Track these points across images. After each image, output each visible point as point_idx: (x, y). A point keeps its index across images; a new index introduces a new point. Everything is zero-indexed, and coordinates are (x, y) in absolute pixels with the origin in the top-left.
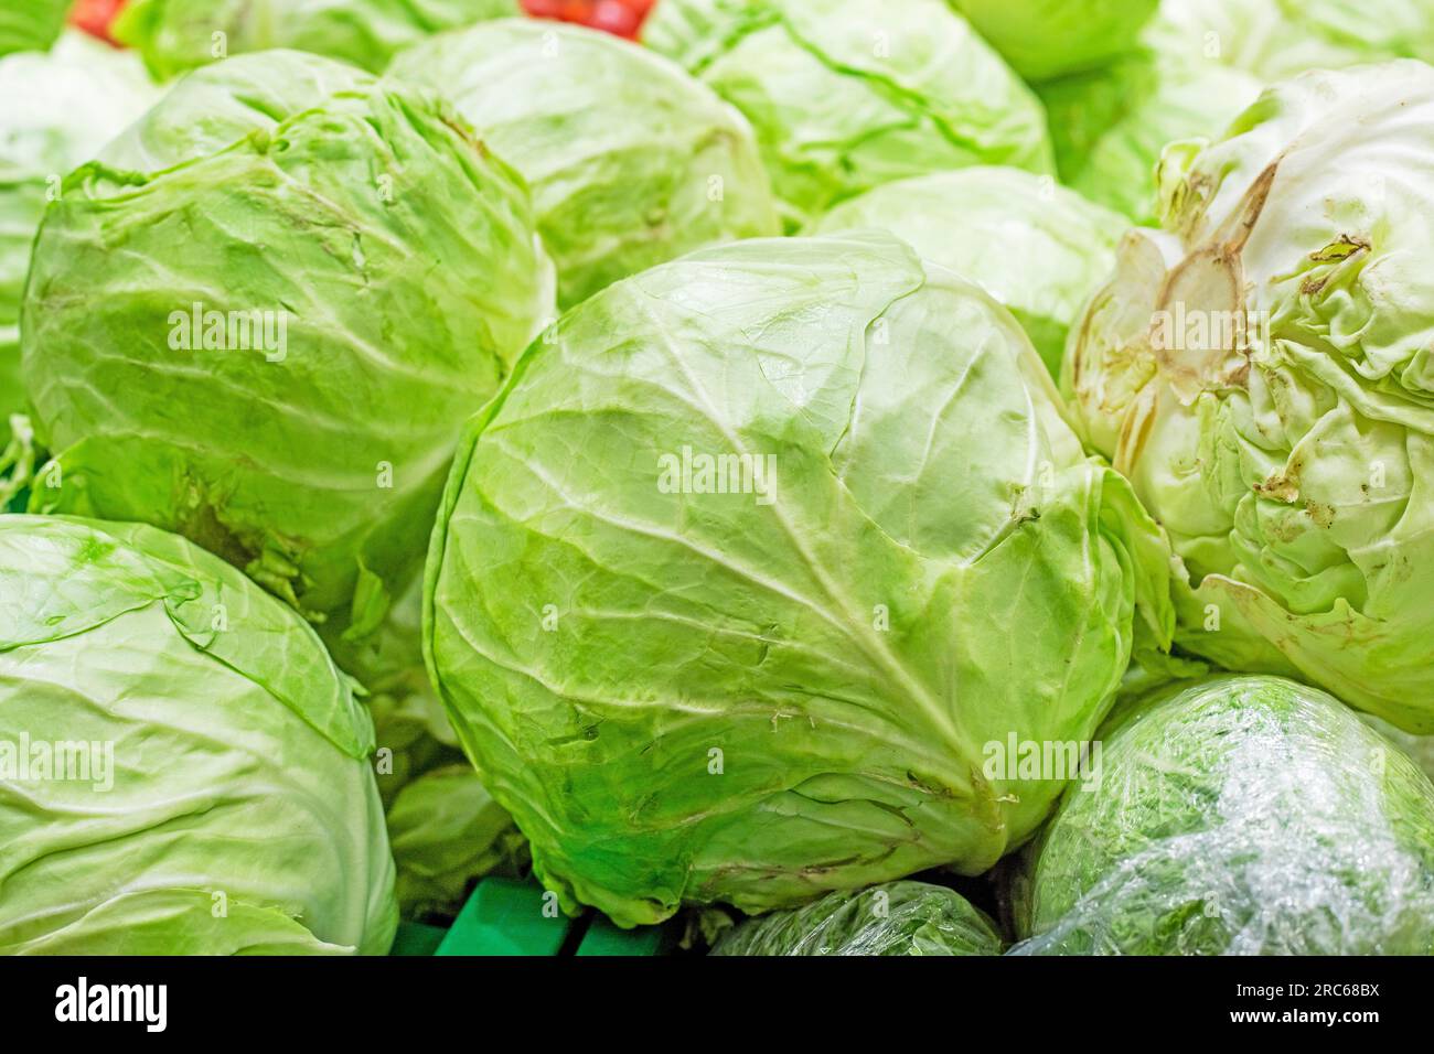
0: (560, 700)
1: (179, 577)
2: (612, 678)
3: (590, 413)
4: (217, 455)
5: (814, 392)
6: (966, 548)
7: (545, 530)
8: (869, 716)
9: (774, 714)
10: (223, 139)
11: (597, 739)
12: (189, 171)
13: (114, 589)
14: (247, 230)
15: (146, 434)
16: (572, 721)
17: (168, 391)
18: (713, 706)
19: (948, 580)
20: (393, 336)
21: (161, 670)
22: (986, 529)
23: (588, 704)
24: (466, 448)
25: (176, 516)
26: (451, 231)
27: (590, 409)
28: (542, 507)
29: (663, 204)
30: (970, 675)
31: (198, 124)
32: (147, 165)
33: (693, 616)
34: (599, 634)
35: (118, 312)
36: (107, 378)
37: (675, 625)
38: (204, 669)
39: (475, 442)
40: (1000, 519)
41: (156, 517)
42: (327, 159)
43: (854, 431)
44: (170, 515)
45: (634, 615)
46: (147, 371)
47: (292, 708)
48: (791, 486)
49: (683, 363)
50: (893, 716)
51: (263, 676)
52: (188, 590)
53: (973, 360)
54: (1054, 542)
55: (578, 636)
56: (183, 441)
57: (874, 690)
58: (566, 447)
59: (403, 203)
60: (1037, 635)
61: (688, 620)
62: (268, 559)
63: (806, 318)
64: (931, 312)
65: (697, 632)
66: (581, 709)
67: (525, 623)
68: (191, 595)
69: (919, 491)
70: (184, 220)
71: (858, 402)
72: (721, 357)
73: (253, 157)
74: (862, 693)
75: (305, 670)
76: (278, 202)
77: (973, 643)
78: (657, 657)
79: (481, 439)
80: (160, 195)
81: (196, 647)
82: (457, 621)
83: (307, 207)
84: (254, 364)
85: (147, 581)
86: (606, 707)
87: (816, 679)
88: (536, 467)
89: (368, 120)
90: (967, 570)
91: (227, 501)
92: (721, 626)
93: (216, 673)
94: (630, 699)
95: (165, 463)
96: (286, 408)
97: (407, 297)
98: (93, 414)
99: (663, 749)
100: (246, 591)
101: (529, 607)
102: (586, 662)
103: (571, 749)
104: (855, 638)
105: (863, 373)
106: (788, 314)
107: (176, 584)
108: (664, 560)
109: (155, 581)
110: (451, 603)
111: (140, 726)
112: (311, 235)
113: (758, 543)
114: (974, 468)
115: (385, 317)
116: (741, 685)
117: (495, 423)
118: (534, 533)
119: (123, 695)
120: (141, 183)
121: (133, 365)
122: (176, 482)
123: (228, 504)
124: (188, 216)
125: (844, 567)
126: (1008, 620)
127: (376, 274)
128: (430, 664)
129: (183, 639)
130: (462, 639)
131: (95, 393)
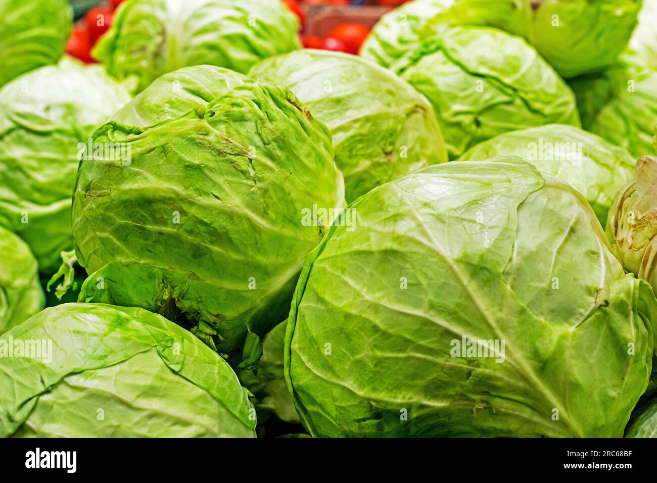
0: (361, 400)
1: (163, 335)
2: (390, 387)
3: (376, 251)
4: (179, 273)
5: (493, 240)
6: (572, 320)
7: (353, 311)
8: (523, 408)
9: (474, 406)
10: (181, 111)
11: (381, 420)
12: (164, 126)
13: (132, 342)
14: (195, 157)
15: (142, 262)
16: (368, 410)
17: (154, 239)
18: (442, 403)
19: (564, 337)
20: (269, 212)
21: (157, 384)
22: (582, 310)
23: (377, 401)
24: (306, 269)
25: (156, 304)
26: (297, 158)
27: (376, 249)
28: (351, 300)
29: (392, 144)
30: (575, 386)
31: (167, 103)
32: (142, 124)
33: (432, 356)
34: (383, 365)
35: (128, 199)
36: (122, 233)
37: (424, 360)
38: (178, 383)
39: (312, 266)
40: (589, 305)
41: (145, 304)
42: (235, 121)
43: (514, 260)
44: (153, 303)
45: (402, 355)
46: (144, 229)
47: (222, 404)
48: (483, 288)
49: (425, 225)
50: (536, 407)
51: (206, 387)
52: (168, 342)
53: (571, 224)
54: (616, 317)
55: (372, 366)
56: (160, 265)
57: (526, 394)
58: (363, 269)
59: (273, 143)
60: (608, 365)
61: (430, 358)
62: (202, 326)
63: (487, 202)
64: (549, 199)
65: (435, 364)
66: (374, 404)
67: (342, 359)
68: (169, 345)
69: (548, 291)
70: (162, 152)
71: (516, 245)
72: (444, 222)
73: (197, 120)
74: (520, 395)
75: (226, 384)
76: (210, 143)
77: (577, 370)
78: (414, 377)
79: (315, 264)
80: (148, 139)
81: (174, 372)
82: (304, 358)
83: (225, 145)
84: (199, 226)
85: (147, 338)
86: (387, 403)
87: (496, 388)
88: (347, 278)
89: (254, 101)
90: (574, 332)
91: (182, 296)
92: (447, 361)
93: (184, 385)
94: (399, 399)
95: (151, 276)
96: (215, 248)
97: (276, 192)
98: (114, 251)
99: (415, 425)
100: (196, 343)
101: (345, 351)
102: (376, 380)
103: (367, 425)
104: (517, 367)
105: (517, 231)
106: (477, 200)
107: (161, 339)
108: (417, 327)
109: (152, 337)
110: (300, 349)
111: (148, 412)
112: (227, 160)
113: (466, 318)
114: (575, 279)
115: (265, 202)
116: (457, 391)
117: (322, 256)
118: (348, 313)
119: (138, 396)
120: (139, 133)
121: (136, 225)
122: (157, 286)
123: (183, 298)
124: (164, 150)
125: (511, 331)
126: (593, 358)
127: (261, 180)
128: (288, 381)
129: (166, 367)
130: (307, 367)
131: (115, 240)
